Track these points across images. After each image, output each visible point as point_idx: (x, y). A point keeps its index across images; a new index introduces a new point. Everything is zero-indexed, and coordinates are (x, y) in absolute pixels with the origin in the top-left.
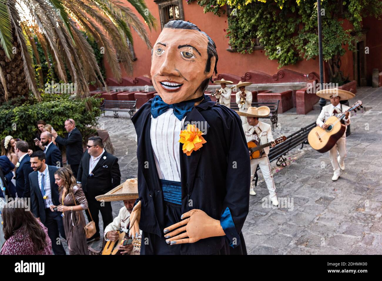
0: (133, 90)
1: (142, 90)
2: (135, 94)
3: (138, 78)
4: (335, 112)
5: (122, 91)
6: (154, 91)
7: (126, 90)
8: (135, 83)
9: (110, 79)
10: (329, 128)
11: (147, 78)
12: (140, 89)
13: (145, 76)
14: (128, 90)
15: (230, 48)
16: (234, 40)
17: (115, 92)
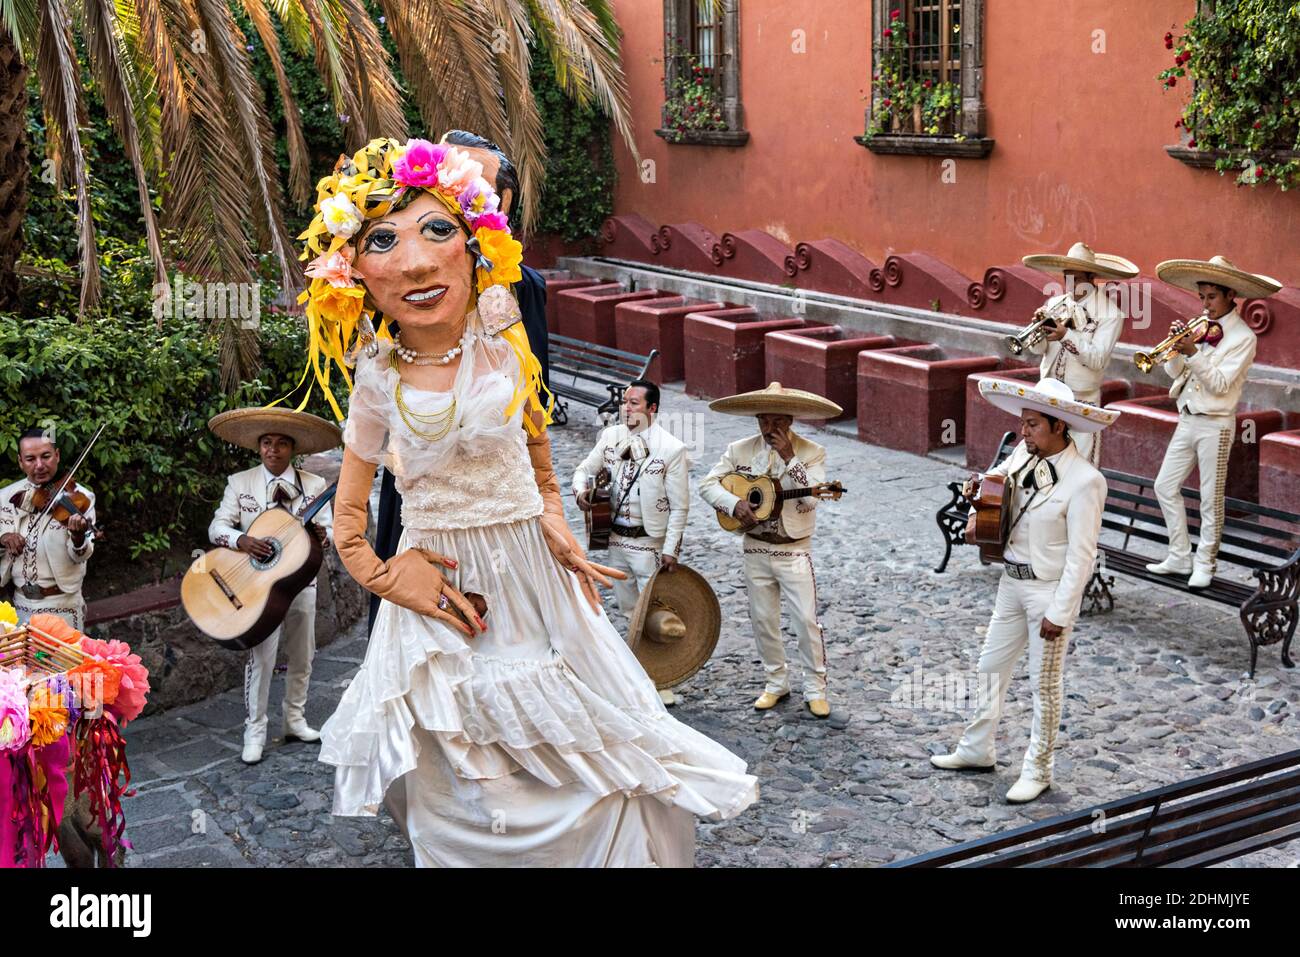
0: (699, 293)
1: (736, 301)
2: (691, 316)
3: (738, 235)
4: (281, 498)
5: (654, 290)
6: (785, 317)
7: (669, 289)
8: (722, 260)
9: (626, 222)
10: (264, 553)
11: (781, 242)
12: (728, 293)
13: (770, 230)
14: (675, 291)
15: (1183, 142)
16: (1207, 101)
17: (625, 290)
